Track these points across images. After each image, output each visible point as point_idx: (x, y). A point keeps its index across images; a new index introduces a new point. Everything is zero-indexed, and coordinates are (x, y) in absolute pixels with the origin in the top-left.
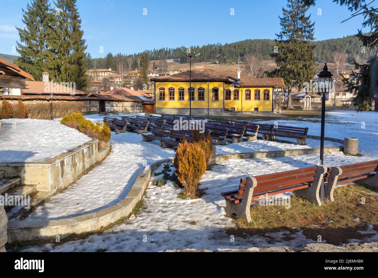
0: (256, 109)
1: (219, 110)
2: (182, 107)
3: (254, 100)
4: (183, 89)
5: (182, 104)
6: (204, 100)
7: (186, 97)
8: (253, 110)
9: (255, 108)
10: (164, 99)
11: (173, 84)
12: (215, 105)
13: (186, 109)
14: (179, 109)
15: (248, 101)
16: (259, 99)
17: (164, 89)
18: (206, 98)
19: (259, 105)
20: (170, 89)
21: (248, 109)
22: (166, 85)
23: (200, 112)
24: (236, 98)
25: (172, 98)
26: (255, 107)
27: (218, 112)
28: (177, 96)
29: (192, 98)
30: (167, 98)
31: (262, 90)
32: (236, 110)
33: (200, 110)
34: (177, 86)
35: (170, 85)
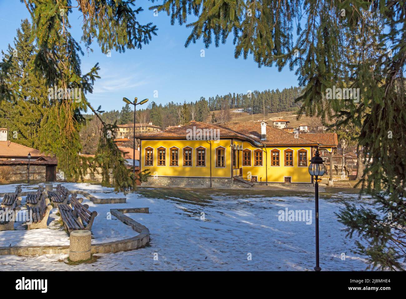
0: (288, 179)
1: (226, 181)
2: (176, 174)
3: (285, 166)
4: (177, 150)
5: (175, 171)
6: (205, 166)
7: (181, 161)
8: (283, 180)
9: (286, 178)
10: (152, 164)
11: (165, 143)
12: (220, 172)
13: (181, 179)
14: (170, 178)
15: (276, 168)
16: (291, 164)
17: (152, 150)
18: (207, 164)
19: (292, 173)
20: (159, 150)
21: (277, 179)
22: (155, 144)
23: (199, 183)
24: (259, 162)
25: (162, 163)
26: (286, 176)
27: (224, 183)
28: (168, 160)
29: (188, 163)
30: (155, 163)
31: (295, 150)
32: (258, 180)
33: (199, 179)
34: (169, 145)
35: (160, 144)
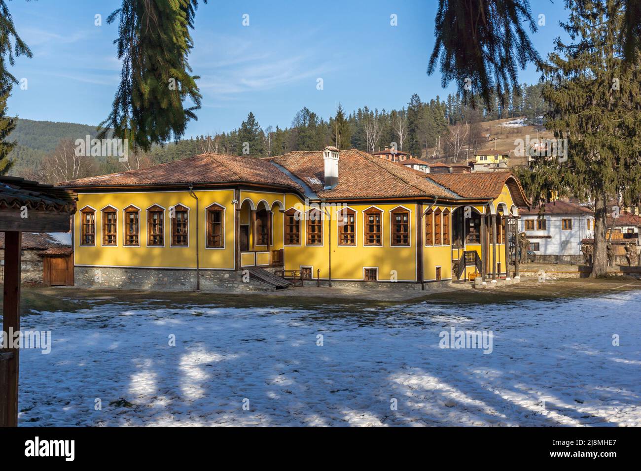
0: (371, 274)
1: (227, 276)
2: (135, 263)
3: (366, 244)
4: (136, 212)
5: (134, 255)
6: (187, 245)
7: (144, 236)
8: (361, 275)
9: (367, 270)
10: (93, 243)
11: (116, 198)
12: (217, 258)
13: (144, 272)
14: (127, 269)
15: (348, 249)
16: (379, 242)
17: (92, 212)
18: (191, 240)
19: (380, 260)
20: (106, 212)
22: (99, 200)
23: (177, 280)
24: (316, 237)
25: (110, 240)
26: (368, 267)
27: (222, 280)
28: (121, 231)
29: (156, 240)
30: (99, 239)
31: (385, 210)
32: (314, 276)
33: (177, 273)
34: (124, 202)
35: (108, 200)
